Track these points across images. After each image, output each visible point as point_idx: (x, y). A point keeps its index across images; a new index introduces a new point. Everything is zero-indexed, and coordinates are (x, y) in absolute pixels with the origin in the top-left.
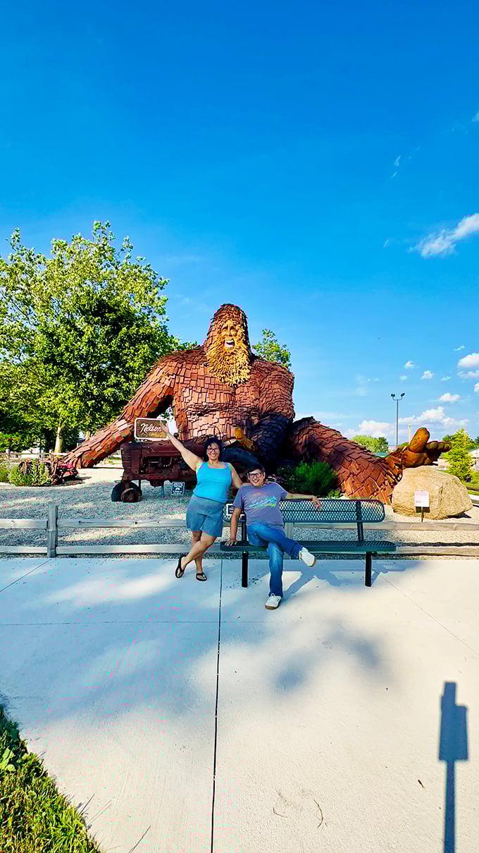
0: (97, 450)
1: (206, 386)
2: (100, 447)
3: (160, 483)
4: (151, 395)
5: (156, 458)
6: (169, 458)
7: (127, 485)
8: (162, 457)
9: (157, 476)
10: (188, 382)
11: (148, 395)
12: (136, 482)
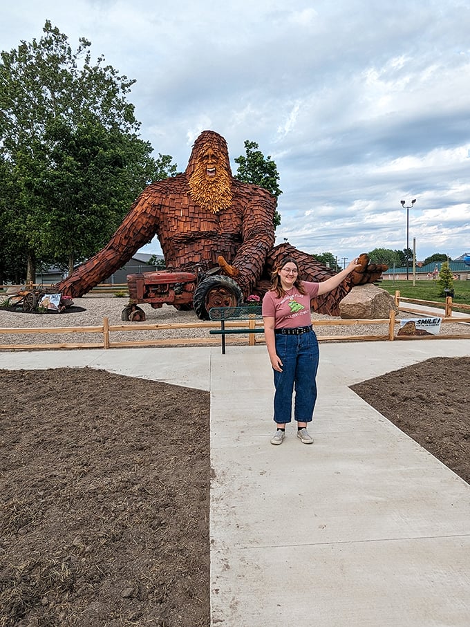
0: (86, 280)
1: (191, 215)
3: (158, 305)
5: (156, 286)
6: (166, 285)
7: (134, 308)
8: (161, 285)
10: (173, 212)
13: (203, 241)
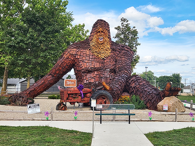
0: (37, 90)
2: (39, 89)
3: (73, 103)
4: (64, 64)
5: (73, 94)
6: (77, 94)
7: (62, 104)
8: (75, 94)
9: (73, 100)
10: (82, 58)
11: (63, 64)
12: (65, 103)
13: (96, 72)
